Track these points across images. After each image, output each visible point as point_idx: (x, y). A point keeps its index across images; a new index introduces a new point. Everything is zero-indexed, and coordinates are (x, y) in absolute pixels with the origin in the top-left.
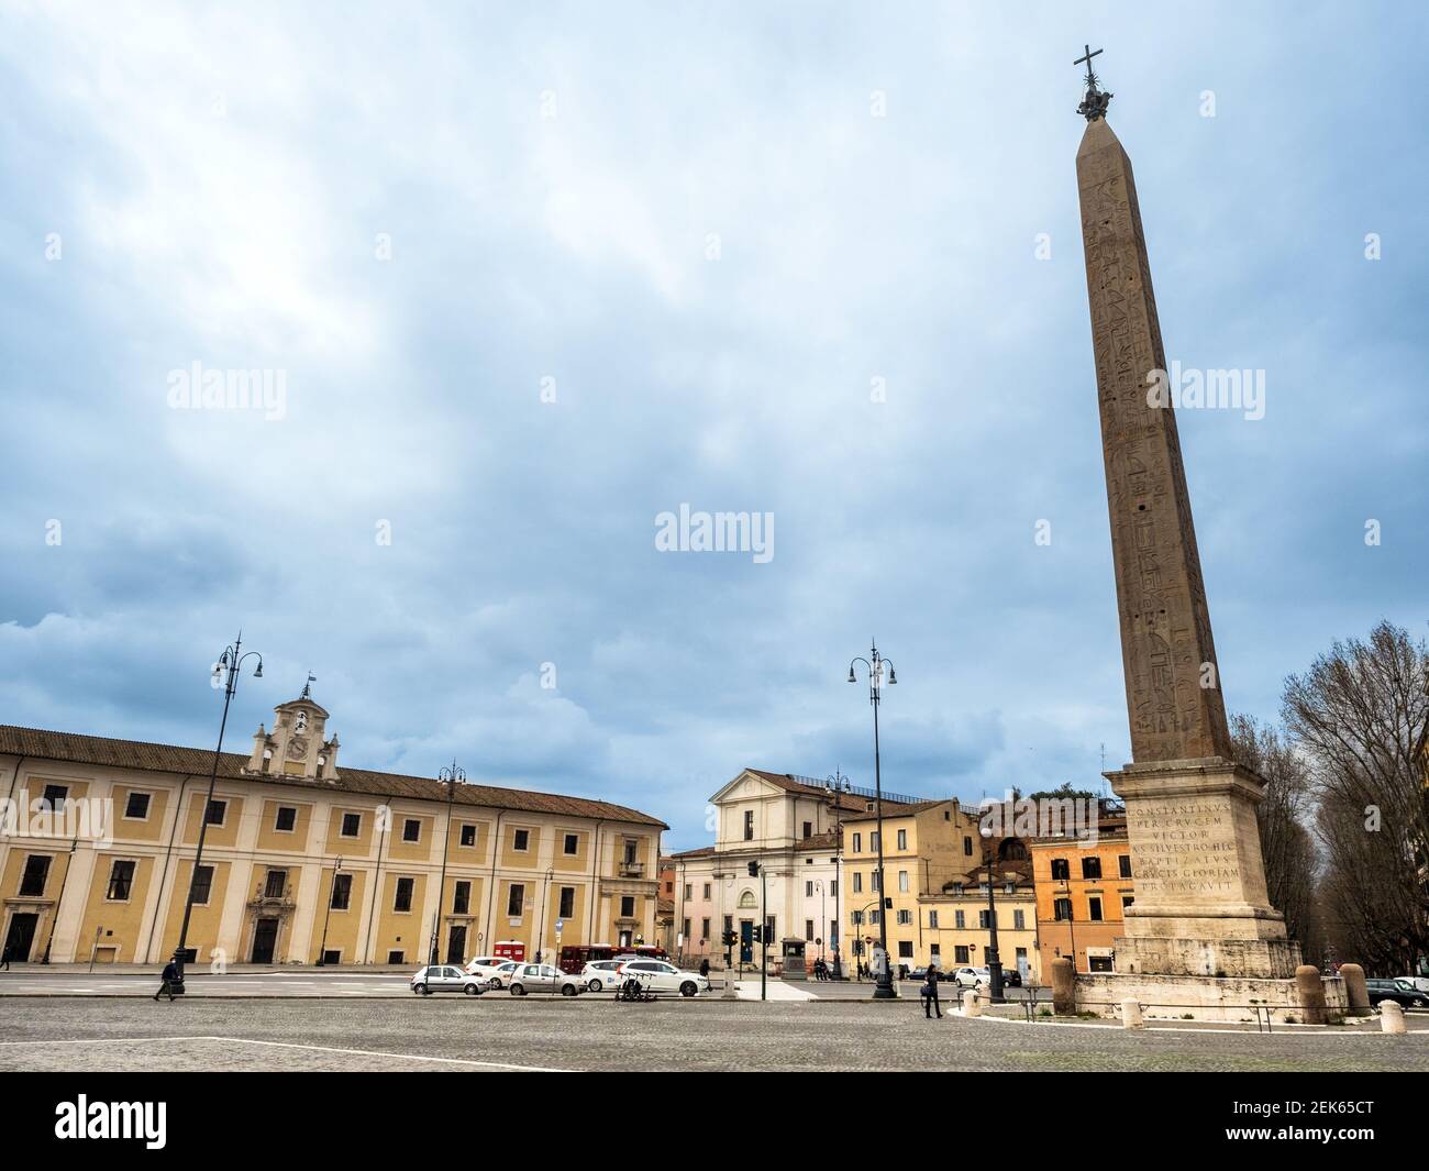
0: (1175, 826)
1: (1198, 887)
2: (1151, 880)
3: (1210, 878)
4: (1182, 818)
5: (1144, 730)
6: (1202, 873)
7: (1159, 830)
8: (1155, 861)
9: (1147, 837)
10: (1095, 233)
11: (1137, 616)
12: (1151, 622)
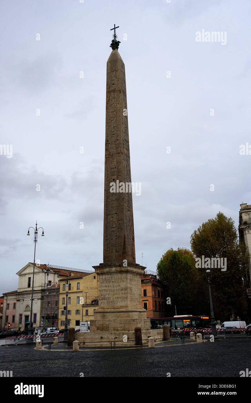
0: (112, 283)
1: (116, 302)
2: (103, 301)
3: (120, 300)
4: (114, 280)
5: (107, 252)
6: (118, 298)
7: (107, 285)
8: (105, 295)
9: (104, 287)
10: (110, 88)
11: (109, 215)
12: (112, 217)
